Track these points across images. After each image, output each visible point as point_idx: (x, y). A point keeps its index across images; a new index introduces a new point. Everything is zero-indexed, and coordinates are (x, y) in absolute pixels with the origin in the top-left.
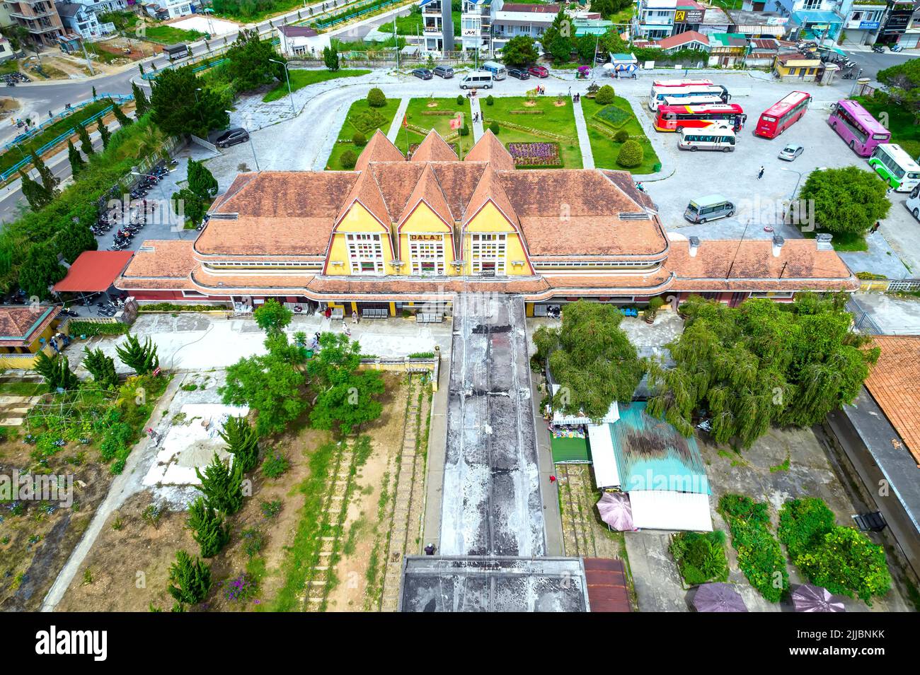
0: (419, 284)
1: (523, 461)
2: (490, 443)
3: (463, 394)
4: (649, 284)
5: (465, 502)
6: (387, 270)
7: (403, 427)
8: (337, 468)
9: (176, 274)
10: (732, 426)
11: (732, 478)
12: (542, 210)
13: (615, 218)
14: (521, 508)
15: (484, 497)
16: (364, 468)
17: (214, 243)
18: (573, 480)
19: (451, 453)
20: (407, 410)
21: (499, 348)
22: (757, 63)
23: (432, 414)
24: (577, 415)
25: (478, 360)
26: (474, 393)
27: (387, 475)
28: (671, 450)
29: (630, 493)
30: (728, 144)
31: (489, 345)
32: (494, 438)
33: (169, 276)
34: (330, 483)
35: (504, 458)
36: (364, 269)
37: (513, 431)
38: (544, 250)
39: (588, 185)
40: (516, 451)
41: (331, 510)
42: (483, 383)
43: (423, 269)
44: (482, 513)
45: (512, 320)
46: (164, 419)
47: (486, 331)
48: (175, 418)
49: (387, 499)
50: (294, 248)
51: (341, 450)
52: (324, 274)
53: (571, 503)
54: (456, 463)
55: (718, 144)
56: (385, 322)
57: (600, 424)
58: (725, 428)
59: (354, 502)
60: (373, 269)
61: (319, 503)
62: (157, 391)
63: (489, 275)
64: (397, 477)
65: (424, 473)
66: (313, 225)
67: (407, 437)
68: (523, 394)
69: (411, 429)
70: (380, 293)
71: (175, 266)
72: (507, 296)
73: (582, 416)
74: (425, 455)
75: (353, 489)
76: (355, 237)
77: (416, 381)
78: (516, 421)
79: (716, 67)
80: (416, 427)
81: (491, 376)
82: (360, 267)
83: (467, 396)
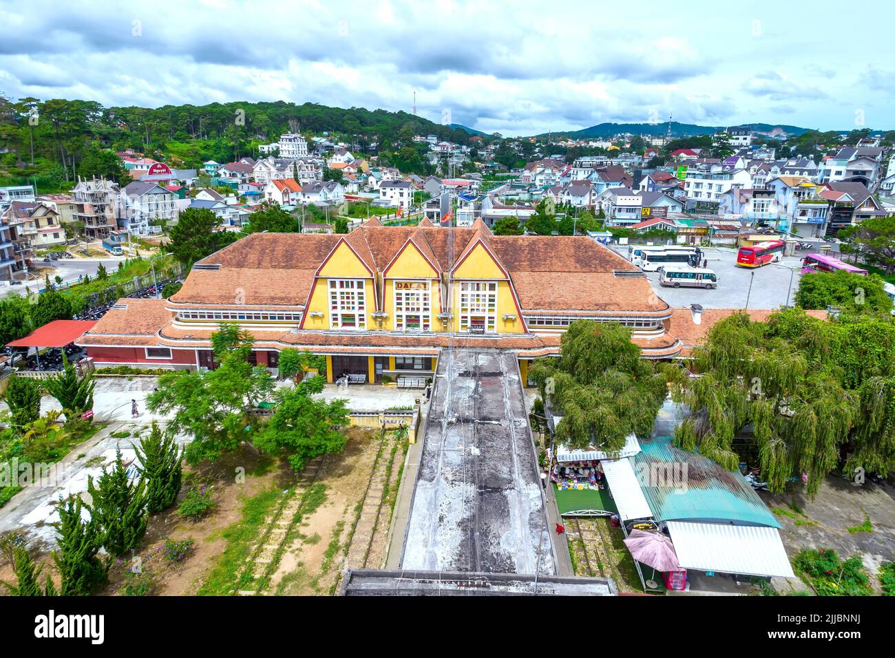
0: (401, 339)
1: (520, 481)
2: (477, 463)
3: (445, 423)
4: (654, 346)
5: (441, 519)
6: (369, 324)
7: (369, 477)
8: (277, 516)
9: (143, 331)
10: (788, 460)
11: (799, 537)
12: (534, 266)
13: (611, 274)
14: (519, 527)
15: (467, 515)
16: (313, 516)
17: (191, 293)
18: (587, 536)
19: (426, 471)
20: (376, 462)
21: (488, 388)
22: (721, 241)
23: (406, 464)
24: (587, 450)
25: (464, 397)
26: (458, 420)
27: (341, 525)
28: (714, 481)
29: (669, 524)
30: (709, 281)
31: (477, 386)
32: (482, 459)
33: (135, 333)
34: (265, 530)
35: (495, 477)
36: (344, 324)
37: (507, 453)
38: (537, 304)
39: (579, 247)
40: (511, 472)
41: (258, 560)
42: (469, 413)
43: (408, 326)
44: (463, 530)
45: (503, 367)
46: (78, 462)
47: (474, 375)
48: (92, 461)
49: (337, 549)
50: (273, 298)
51: (287, 498)
52: (301, 328)
53: (587, 560)
54: (431, 480)
55: (700, 281)
56: (362, 388)
57: (616, 459)
58: (779, 463)
59: (292, 552)
60: (353, 324)
61: (245, 551)
62: (81, 437)
63: (478, 333)
64: (354, 526)
65: (390, 522)
66: (295, 277)
67: (373, 487)
68: (518, 423)
69: (378, 480)
70: (358, 345)
71: (144, 323)
72: (498, 351)
73: (593, 450)
74: (393, 505)
75: (293, 538)
76: (338, 284)
77: (390, 437)
78: (510, 445)
79: (684, 245)
80: (385, 478)
81: (479, 408)
82: (340, 321)
83: (450, 424)
